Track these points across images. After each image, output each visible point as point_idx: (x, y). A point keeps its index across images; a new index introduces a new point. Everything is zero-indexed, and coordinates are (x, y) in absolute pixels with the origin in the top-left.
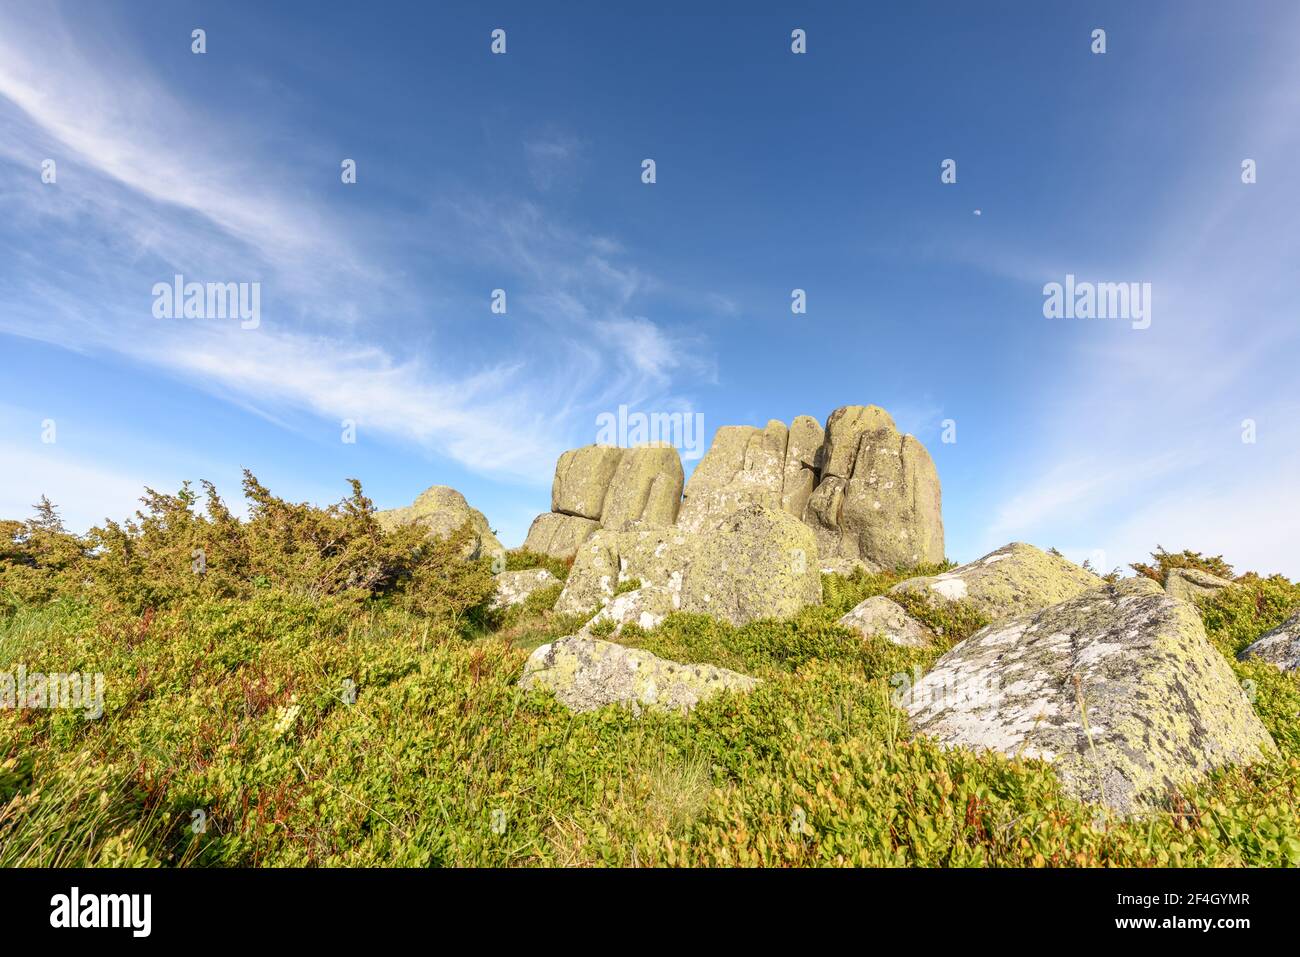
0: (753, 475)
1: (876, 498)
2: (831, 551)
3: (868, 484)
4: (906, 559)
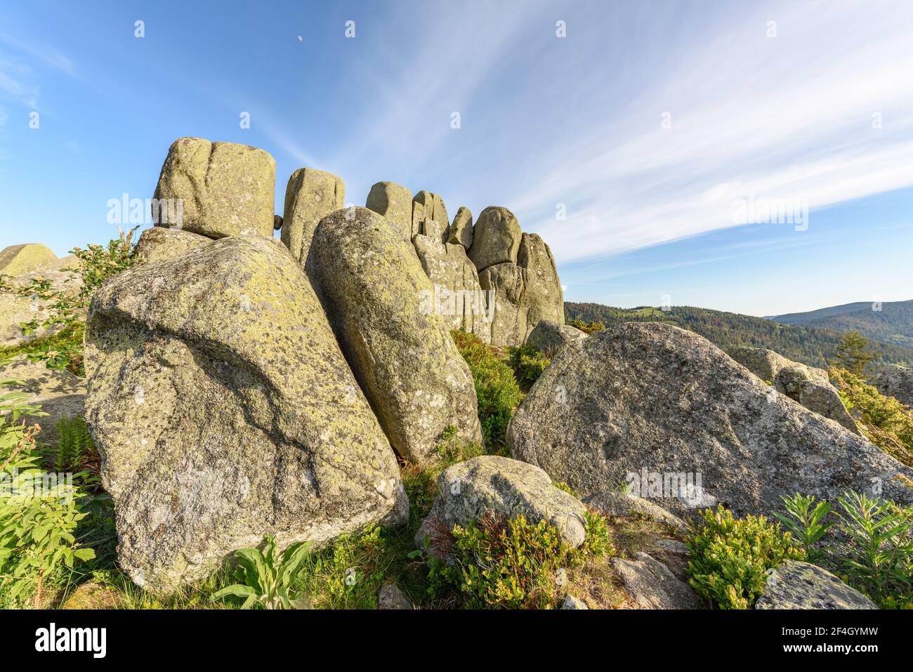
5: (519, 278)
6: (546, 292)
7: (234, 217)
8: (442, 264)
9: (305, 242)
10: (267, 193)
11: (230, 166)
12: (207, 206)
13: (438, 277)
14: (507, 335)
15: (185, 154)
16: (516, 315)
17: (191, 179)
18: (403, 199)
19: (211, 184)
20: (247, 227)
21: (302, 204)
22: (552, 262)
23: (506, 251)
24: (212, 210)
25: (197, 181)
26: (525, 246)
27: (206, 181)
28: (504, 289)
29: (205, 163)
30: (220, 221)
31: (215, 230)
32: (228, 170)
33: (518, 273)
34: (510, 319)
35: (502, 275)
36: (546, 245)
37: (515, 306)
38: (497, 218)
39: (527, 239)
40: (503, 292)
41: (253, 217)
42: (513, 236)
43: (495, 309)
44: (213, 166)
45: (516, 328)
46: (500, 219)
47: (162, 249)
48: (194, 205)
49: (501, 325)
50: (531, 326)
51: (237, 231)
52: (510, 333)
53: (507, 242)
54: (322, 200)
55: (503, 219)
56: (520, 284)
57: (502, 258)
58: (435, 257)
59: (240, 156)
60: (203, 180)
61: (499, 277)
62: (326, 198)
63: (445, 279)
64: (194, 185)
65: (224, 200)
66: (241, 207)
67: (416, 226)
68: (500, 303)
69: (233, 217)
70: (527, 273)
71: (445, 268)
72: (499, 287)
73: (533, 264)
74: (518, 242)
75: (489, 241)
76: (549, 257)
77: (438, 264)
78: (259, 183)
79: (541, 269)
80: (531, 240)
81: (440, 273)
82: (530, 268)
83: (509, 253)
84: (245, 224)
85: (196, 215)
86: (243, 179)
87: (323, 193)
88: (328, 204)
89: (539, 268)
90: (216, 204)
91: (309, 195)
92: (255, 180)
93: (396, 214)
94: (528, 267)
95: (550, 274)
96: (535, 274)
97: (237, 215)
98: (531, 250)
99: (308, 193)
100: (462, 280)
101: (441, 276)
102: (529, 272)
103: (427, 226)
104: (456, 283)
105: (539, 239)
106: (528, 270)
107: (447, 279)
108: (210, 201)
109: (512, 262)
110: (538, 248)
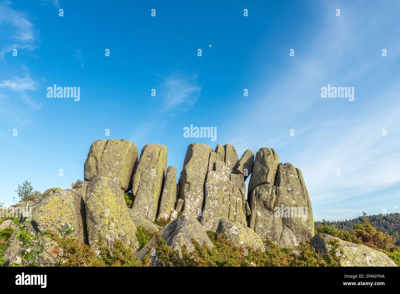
0: (217, 174)
1: (293, 198)
2: (270, 221)
3: (288, 191)
4: (306, 229)
5: (272, 193)
6: (294, 202)
7: (110, 173)
8: (216, 188)
9: (140, 182)
10: (126, 160)
11: (112, 150)
12: (100, 169)
13: (213, 196)
14: (266, 233)
15: (95, 148)
16: (272, 219)
17: (96, 158)
18: (202, 152)
19: (103, 160)
21: (142, 163)
22: (300, 182)
23: (265, 177)
24: (102, 171)
25: (98, 159)
26: (280, 172)
27: (101, 158)
29: (102, 150)
32: (111, 152)
33: (272, 191)
34: (268, 222)
35: (260, 192)
36: (297, 169)
37: (271, 213)
38: (260, 156)
39: (281, 168)
40: (262, 203)
41: (118, 172)
42: (269, 166)
43: (257, 215)
44: (105, 151)
45: (273, 229)
46: (262, 156)
47: (80, 191)
48: (95, 170)
49: (261, 226)
50: (286, 227)
52: (268, 232)
53: (265, 171)
54: (151, 160)
55: (264, 156)
56: (272, 198)
57: (263, 181)
58: (211, 184)
59: (116, 145)
60: (100, 158)
61: (259, 194)
62: (154, 159)
63: (217, 197)
64: (97, 161)
65: (107, 166)
66: (114, 168)
67: (211, 166)
68: (260, 211)
69: (110, 174)
70: (279, 190)
71: (217, 190)
72: (259, 200)
73: (284, 183)
74: (274, 170)
75: (256, 170)
76: (299, 177)
77: (214, 188)
78: (123, 156)
79: (290, 187)
80: (285, 168)
81: (214, 193)
82: (282, 186)
83: (266, 178)
84: (115, 176)
85: (96, 174)
86: (117, 155)
87: (152, 156)
88: (154, 162)
89: (289, 186)
90: (104, 168)
91: (145, 158)
92: (121, 155)
93: (196, 161)
94: (281, 186)
95: (298, 190)
96: (286, 190)
97: (112, 172)
98: (283, 174)
99: (145, 157)
100: (228, 197)
101: (214, 195)
102: (281, 189)
103: (217, 165)
104: (225, 199)
105: (292, 166)
106: (280, 188)
107: (219, 197)
108: (102, 167)
109: (269, 183)
110: (289, 172)
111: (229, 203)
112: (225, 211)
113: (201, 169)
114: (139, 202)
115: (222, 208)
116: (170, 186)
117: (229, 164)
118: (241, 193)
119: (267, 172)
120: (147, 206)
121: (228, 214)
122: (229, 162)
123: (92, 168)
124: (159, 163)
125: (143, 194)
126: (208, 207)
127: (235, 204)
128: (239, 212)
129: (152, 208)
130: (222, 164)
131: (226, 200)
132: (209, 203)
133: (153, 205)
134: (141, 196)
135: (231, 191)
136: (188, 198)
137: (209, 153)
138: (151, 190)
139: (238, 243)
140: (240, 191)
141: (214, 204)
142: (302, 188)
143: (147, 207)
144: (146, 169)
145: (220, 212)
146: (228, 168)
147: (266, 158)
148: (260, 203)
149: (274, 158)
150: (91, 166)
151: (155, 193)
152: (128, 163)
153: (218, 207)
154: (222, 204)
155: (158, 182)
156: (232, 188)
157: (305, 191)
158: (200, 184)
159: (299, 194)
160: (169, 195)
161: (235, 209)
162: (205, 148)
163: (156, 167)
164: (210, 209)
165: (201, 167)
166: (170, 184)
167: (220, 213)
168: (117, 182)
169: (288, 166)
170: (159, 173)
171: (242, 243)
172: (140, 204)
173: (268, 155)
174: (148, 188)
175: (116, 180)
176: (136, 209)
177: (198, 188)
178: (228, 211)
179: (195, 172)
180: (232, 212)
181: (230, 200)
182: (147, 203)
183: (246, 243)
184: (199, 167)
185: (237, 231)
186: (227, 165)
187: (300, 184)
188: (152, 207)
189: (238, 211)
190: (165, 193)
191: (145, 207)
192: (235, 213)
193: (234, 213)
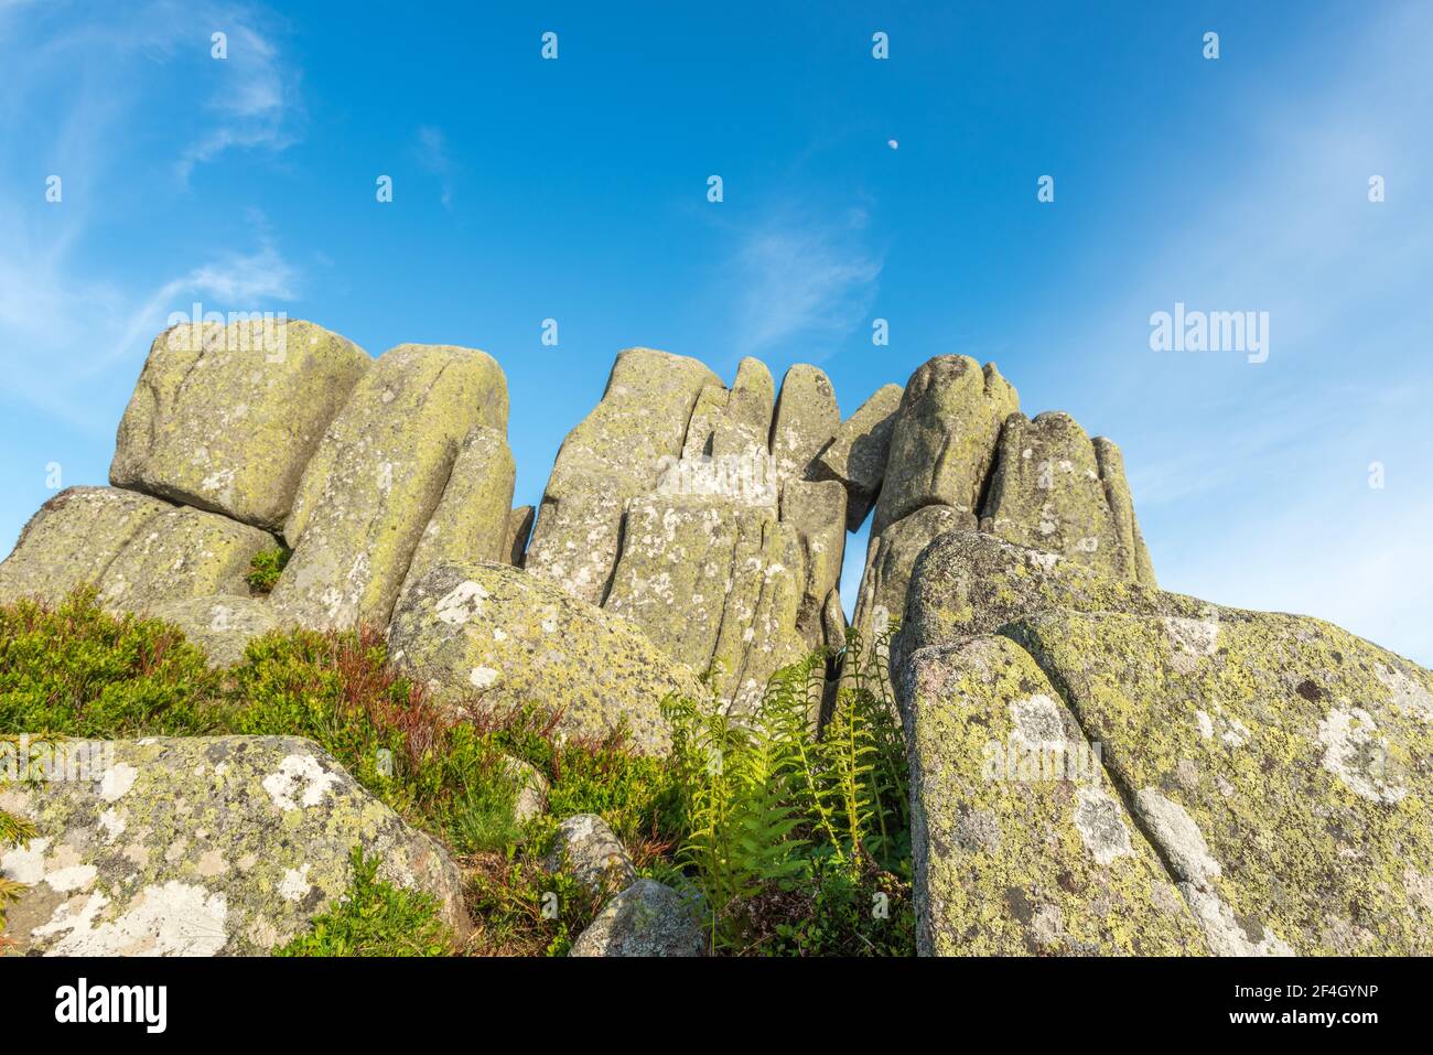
7: (201, 452)
8: (671, 518)
9: (327, 490)
10: (285, 400)
11: (228, 359)
12: (161, 437)
13: (650, 554)
15: (159, 352)
17: (155, 391)
19: (184, 397)
20: (218, 469)
21: (348, 413)
22: (1108, 494)
23: (928, 473)
24: (167, 443)
25: (163, 396)
26: (1005, 452)
27: (177, 393)
28: (900, 585)
29: (187, 361)
30: (171, 463)
31: (159, 480)
32: (222, 367)
35: (897, 544)
36: (1097, 442)
38: (918, 389)
39: (1015, 435)
41: (236, 448)
42: (949, 425)
44: (200, 364)
46: (925, 386)
48: (146, 439)
51: (196, 476)
53: (933, 446)
54: (395, 399)
55: (932, 382)
57: (916, 494)
58: (654, 504)
60: (172, 390)
61: (889, 552)
62: (407, 394)
63: (671, 556)
64: (157, 402)
65: (194, 422)
66: (218, 432)
67: (696, 444)
69: (197, 453)
70: (992, 529)
71: (677, 529)
72: (885, 581)
73: (1021, 502)
74: (974, 442)
75: (897, 454)
76: (1101, 474)
77: (661, 520)
78: (271, 382)
79: (1052, 517)
80: (1031, 433)
81: (657, 541)
82: (1008, 514)
83: (934, 478)
84: (217, 463)
85: (144, 455)
86: (245, 379)
87: (402, 384)
88: (405, 406)
89: (1044, 514)
90: (179, 431)
91: (369, 393)
92: (265, 377)
93: (617, 416)
94: (1001, 511)
95: (1092, 529)
96: (1026, 532)
97: (207, 447)
98: (1021, 460)
99: (370, 389)
100: (727, 559)
101: (659, 549)
102: (999, 526)
103: (721, 439)
104: (707, 568)
105: (1070, 425)
106: (998, 522)
107: (678, 557)
108: (171, 427)
109: (945, 503)
110: (1051, 449)
111: (728, 588)
112: (701, 624)
113: (637, 450)
114: (299, 572)
115: (687, 607)
116: (458, 509)
117: (793, 445)
118: (807, 549)
119: (938, 452)
120: (334, 592)
121: (713, 635)
122: (790, 438)
123: (136, 431)
124: (425, 412)
125: (323, 540)
126: (618, 603)
127: (757, 589)
128: (768, 627)
129: (355, 601)
130: (745, 435)
131: (711, 571)
132: (629, 586)
133: (362, 590)
134: (312, 549)
135: (751, 537)
136: (540, 564)
137: (695, 388)
138: (366, 526)
139: (446, 673)
140: (804, 541)
141: (650, 591)
142: (1116, 525)
143: (334, 596)
144: (362, 435)
145: (676, 628)
146: (786, 463)
147: (940, 388)
148: (893, 592)
149: (985, 390)
150: (131, 426)
151: (385, 533)
152: (291, 412)
153: (669, 602)
154: (691, 589)
155: (407, 492)
156: (758, 524)
157: (1127, 534)
158: (604, 503)
159: (1094, 549)
160: (448, 547)
161: (749, 613)
162: (674, 366)
163: (407, 426)
164: (631, 610)
165: (640, 443)
166: (460, 499)
167: (675, 630)
168: (226, 487)
169: (1052, 427)
170: (419, 454)
171: (482, 677)
172: (301, 582)
173: (953, 375)
174: (352, 517)
175: (220, 480)
176: (281, 602)
177: (594, 522)
178: (714, 624)
179: (605, 460)
180: (736, 629)
181: (732, 575)
182: (335, 578)
183: (517, 683)
184: (626, 442)
185: (472, 609)
186: (778, 446)
187: (1106, 506)
188: (355, 599)
189: (764, 623)
190: (426, 538)
191: (325, 598)
192: (749, 634)
193: (742, 634)
